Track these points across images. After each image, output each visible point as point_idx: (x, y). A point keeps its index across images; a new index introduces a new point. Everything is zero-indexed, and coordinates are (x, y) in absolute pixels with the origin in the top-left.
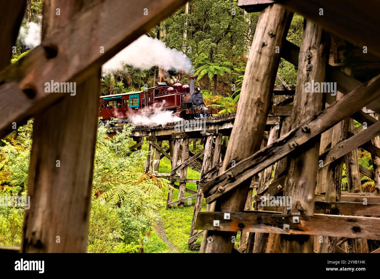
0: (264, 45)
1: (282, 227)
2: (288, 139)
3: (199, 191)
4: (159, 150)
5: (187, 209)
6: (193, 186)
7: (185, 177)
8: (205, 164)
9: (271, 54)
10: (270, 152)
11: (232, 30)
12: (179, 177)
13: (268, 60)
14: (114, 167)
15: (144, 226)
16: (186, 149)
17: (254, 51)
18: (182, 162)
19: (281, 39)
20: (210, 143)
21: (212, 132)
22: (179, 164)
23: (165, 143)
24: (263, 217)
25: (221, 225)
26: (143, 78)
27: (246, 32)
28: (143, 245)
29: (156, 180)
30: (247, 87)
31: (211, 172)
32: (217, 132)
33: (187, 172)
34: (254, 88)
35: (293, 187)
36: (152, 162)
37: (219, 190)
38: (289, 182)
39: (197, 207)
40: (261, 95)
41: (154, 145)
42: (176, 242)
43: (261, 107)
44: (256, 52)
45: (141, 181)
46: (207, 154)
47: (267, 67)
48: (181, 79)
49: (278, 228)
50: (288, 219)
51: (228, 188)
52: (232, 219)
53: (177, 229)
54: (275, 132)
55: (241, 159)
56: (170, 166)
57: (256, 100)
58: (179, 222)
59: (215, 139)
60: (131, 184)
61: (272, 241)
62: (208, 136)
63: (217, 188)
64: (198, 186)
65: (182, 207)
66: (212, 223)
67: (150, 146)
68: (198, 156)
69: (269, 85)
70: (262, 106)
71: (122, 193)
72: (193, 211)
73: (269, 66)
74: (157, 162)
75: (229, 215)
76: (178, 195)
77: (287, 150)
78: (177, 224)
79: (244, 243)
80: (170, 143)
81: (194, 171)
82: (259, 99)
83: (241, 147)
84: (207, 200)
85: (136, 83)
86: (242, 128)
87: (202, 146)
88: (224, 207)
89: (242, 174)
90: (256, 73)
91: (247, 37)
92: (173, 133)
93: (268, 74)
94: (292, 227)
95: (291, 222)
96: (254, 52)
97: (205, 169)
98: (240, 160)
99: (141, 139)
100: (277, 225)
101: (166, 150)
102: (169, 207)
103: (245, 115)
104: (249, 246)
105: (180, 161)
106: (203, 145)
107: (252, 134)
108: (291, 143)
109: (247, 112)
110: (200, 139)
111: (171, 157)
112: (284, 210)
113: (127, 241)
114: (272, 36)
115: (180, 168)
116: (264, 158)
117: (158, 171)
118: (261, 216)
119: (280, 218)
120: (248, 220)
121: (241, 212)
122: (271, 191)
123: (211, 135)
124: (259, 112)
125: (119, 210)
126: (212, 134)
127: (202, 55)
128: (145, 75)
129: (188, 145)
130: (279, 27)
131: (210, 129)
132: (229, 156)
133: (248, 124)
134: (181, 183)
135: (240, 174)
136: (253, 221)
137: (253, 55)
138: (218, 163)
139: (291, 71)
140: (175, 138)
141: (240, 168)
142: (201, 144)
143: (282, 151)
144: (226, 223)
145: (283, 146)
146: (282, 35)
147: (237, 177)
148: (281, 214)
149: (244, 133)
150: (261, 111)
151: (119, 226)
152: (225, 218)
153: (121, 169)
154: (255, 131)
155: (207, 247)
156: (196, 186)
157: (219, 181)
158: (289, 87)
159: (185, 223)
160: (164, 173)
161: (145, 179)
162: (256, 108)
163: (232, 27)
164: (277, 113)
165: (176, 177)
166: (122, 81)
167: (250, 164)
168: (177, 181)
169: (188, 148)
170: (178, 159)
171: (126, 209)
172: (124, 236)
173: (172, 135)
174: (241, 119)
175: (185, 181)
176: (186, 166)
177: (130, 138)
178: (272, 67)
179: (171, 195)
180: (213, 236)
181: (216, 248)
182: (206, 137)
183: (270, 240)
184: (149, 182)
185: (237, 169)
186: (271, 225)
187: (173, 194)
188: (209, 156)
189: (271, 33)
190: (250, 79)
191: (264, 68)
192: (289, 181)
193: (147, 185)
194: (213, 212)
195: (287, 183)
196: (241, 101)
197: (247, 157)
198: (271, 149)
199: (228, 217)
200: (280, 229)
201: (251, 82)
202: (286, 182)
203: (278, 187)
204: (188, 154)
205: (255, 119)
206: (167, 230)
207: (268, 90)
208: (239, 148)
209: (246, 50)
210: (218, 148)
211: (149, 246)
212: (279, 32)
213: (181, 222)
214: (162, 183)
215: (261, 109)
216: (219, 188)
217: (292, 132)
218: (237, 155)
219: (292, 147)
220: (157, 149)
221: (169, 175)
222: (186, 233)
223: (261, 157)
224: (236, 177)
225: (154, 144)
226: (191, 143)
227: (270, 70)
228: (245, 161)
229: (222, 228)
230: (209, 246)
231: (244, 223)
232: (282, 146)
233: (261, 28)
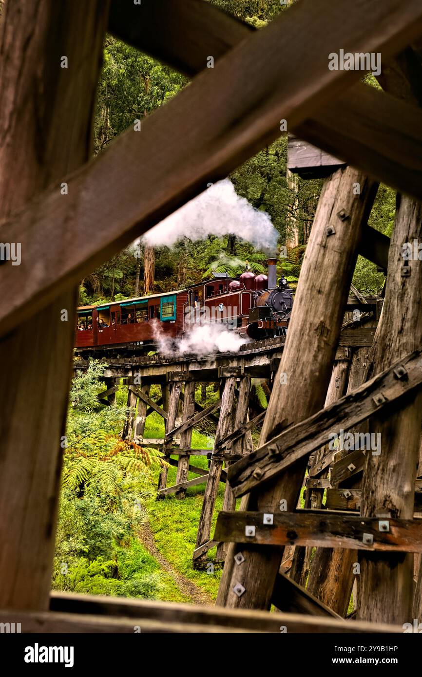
0: (330, 234)
1: (360, 539)
2: (370, 390)
3: (212, 470)
4: (145, 400)
5: (191, 500)
6: (202, 461)
7: (187, 446)
8: (223, 424)
9: (343, 248)
10: (340, 411)
11: (267, 202)
12: (178, 445)
13: (337, 258)
14: (71, 431)
15: (122, 531)
16: (190, 399)
17: (314, 243)
18: (184, 421)
19: (359, 223)
20: (231, 389)
21: (235, 372)
22: (178, 424)
23: (155, 389)
24: (328, 521)
25: (258, 533)
26: (119, 280)
27: (290, 205)
28: (116, 561)
29: (140, 450)
30: (303, 303)
31: (232, 439)
32: (243, 372)
33: (191, 438)
34: (313, 305)
35: (380, 472)
36: (133, 421)
37: (255, 476)
38: (372, 463)
39: (208, 498)
40: (325, 316)
41: (136, 393)
42: (173, 555)
43: (326, 337)
44: (318, 244)
45: (116, 453)
46: (225, 407)
47: (336, 270)
48: (181, 281)
49: (353, 540)
50: (371, 524)
51: (270, 472)
52: (277, 523)
53: (174, 535)
54: (340, 373)
55: (292, 423)
56: (162, 427)
57: (317, 325)
58: (177, 522)
59: (238, 383)
60: (98, 458)
61: (339, 558)
62: (228, 378)
63: (252, 472)
64: (210, 462)
65: (182, 497)
66: (243, 531)
67: (129, 395)
68: (210, 411)
69: (338, 299)
70: (327, 334)
71: (83, 473)
72: (201, 503)
73: (339, 268)
74: (142, 420)
75: (271, 516)
76: (176, 476)
77: (368, 409)
78: (175, 525)
79: (287, 558)
80: (164, 390)
81: (203, 436)
82: (322, 322)
83: (292, 403)
84: (235, 492)
85: (106, 287)
86: (294, 372)
87: (216, 395)
88: (264, 503)
89: (294, 449)
90: (317, 280)
91: (292, 214)
92: (169, 372)
93: (338, 281)
94: (377, 539)
95: (375, 530)
96: (314, 245)
97: (222, 434)
98: (290, 425)
99: (115, 381)
100: (352, 535)
101: (156, 401)
102: (161, 497)
103: (298, 351)
104: (295, 565)
105: (180, 418)
106: (218, 392)
107: (311, 381)
108: (376, 397)
109: (303, 344)
110: (212, 383)
111: (165, 413)
112: (363, 510)
113: (92, 556)
114: (344, 218)
115: (180, 431)
116: (331, 421)
117: (142, 435)
118: (326, 518)
119: (357, 523)
120: (304, 527)
121: (290, 512)
122: (338, 475)
123: (232, 376)
124: (323, 344)
125: (80, 503)
126: (235, 374)
127: (216, 242)
128: (122, 275)
129: (193, 394)
130: (356, 204)
131: (230, 365)
132: (272, 418)
133: (303, 363)
134: (181, 457)
135: (290, 449)
136: (311, 528)
137: (313, 250)
138: (244, 423)
139: (365, 270)
140: (172, 381)
141: (290, 439)
142: (215, 391)
143: (361, 410)
144: (267, 530)
145: (363, 403)
146: (361, 217)
147: (286, 453)
148: (358, 515)
149: (297, 380)
150: (326, 343)
151: (80, 531)
152: (265, 522)
153: (84, 435)
154: (316, 375)
155: (235, 570)
156: (206, 461)
157: (255, 459)
158: (364, 299)
159: (187, 524)
160: (152, 438)
161: (121, 450)
162: (317, 337)
163: (267, 196)
164: (344, 341)
165: (174, 445)
166: (84, 284)
167: (306, 431)
168: (174, 452)
169: (193, 397)
170: (177, 416)
171: (91, 501)
172: (87, 546)
173: (167, 376)
174: (291, 356)
175: (189, 453)
176: (190, 428)
177: (100, 383)
178: (344, 271)
179: (164, 476)
180: (245, 553)
181: (249, 573)
182: (224, 379)
183: (336, 557)
184: (128, 455)
185: (285, 440)
186: (342, 535)
187: (168, 474)
188: (229, 411)
189: (342, 213)
190: (308, 289)
191: (330, 272)
192: (373, 461)
193: (124, 460)
194: (245, 512)
195: (369, 464)
196: (291, 325)
197: (302, 421)
198: (343, 407)
199: (269, 521)
200: (357, 542)
201: (309, 295)
202: (367, 462)
203: (349, 467)
204: (194, 408)
205: (315, 357)
206: (157, 536)
207: (338, 308)
208: (288, 404)
209: (289, 235)
210: (243, 399)
211: (127, 562)
212: (356, 213)
213: (181, 522)
214: (150, 457)
215: (325, 339)
216: (255, 472)
217: (378, 378)
218: (286, 416)
219: (378, 404)
220: (141, 400)
221: (162, 442)
222: (189, 542)
223: (326, 420)
224: (283, 453)
225: (137, 391)
226: (197, 389)
227: (341, 275)
228: (299, 426)
229: (260, 540)
230: (238, 569)
231: (296, 531)
232: (360, 402)
233: (325, 205)
